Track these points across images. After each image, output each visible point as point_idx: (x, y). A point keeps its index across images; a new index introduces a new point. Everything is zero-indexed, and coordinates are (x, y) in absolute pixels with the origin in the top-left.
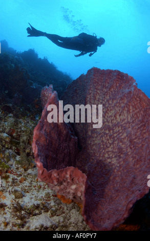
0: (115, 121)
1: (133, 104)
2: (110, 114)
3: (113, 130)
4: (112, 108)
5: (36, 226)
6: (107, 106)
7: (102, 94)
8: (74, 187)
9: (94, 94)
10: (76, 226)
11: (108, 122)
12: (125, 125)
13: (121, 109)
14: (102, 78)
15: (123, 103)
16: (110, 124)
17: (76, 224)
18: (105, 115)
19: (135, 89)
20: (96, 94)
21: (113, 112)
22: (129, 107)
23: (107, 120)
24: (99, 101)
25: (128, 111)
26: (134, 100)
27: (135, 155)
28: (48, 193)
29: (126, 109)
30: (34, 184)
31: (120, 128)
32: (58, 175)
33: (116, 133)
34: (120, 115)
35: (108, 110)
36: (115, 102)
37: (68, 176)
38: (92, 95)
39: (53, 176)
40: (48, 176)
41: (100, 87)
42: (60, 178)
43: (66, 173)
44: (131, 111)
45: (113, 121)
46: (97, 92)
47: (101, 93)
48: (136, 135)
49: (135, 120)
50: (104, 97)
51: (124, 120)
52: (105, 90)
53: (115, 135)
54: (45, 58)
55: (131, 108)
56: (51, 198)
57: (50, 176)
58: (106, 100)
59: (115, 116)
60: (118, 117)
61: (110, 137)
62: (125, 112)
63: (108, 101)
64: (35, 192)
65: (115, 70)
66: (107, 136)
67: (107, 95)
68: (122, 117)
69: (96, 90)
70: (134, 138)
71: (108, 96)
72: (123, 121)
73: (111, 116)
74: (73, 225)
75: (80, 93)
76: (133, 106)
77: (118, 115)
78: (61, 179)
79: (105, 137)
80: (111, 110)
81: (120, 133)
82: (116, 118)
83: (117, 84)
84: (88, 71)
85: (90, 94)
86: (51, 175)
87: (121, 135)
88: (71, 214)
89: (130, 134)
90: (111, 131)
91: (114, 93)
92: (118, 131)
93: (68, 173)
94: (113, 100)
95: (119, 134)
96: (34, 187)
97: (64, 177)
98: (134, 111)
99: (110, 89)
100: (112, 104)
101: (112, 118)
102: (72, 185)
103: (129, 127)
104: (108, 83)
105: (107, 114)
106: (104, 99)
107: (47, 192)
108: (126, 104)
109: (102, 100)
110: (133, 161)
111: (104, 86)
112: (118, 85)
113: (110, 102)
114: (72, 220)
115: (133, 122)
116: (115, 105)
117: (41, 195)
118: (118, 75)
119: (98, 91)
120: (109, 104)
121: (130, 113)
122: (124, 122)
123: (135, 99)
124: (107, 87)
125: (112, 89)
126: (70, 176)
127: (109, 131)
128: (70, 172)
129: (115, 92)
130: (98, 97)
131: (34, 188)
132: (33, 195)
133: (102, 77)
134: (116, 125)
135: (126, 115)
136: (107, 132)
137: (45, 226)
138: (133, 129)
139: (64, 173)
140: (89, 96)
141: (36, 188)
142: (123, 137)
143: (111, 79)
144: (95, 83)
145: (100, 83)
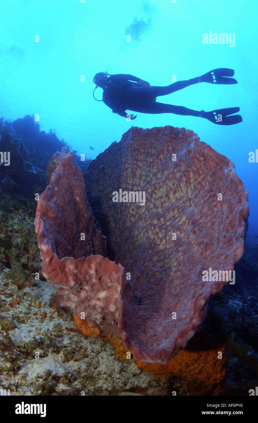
0: (167, 204)
1: (195, 169)
2: (159, 195)
3: (164, 217)
4: (161, 184)
5: (38, 374)
6: (153, 182)
7: (145, 167)
8: (102, 295)
9: (133, 169)
10: (109, 378)
11: (157, 207)
12: (183, 205)
13: (176, 182)
14: (146, 142)
15: (179, 171)
16: (160, 210)
17: (110, 375)
18: (151, 196)
19: (196, 144)
20: (136, 168)
21: (163, 190)
22: (189, 175)
23: (154, 204)
24: (140, 178)
25: (188, 182)
26: (196, 161)
27: (201, 240)
28: (59, 324)
29: (184, 179)
30: (35, 310)
31: (176, 211)
32: (76, 268)
33: (170, 220)
34: (175, 192)
35: (155, 188)
36: (166, 173)
37: (92, 272)
38: (129, 170)
39: (67, 269)
40: (60, 268)
41: (142, 157)
42: (79, 274)
43: (90, 267)
44: (192, 181)
45: (164, 205)
46: (137, 165)
47: (144, 165)
48: (201, 213)
49: (199, 192)
50: (150, 171)
51: (182, 198)
52: (150, 160)
53: (168, 223)
54: (51, 131)
55: (191, 176)
56: (65, 332)
57: (63, 268)
58: (151, 176)
59: (167, 196)
60: (171, 196)
61: (161, 228)
62: (182, 185)
63: (155, 175)
64: (36, 323)
65: (166, 127)
66: (155, 228)
67: (154, 166)
68: (178, 195)
69: (135, 162)
70: (199, 217)
71: (155, 168)
72: (179, 200)
73: (161, 197)
74: (105, 376)
75: (110, 172)
76: (194, 172)
77: (172, 193)
78: (81, 277)
79: (152, 231)
80: (160, 187)
81: (176, 218)
82: (169, 198)
83: (168, 146)
84: (124, 135)
85: (127, 169)
86: (65, 266)
87: (177, 221)
88: (100, 359)
89: (193, 214)
90: (162, 219)
91: (164, 161)
92: (173, 217)
93: (93, 266)
94: (163, 171)
95: (174, 220)
96: (34, 315)
97: (87, 273)
98: (196, 179)
99: (157, 156)
100: (162, 178)
101: (163, 200)
102: (99, 291)
103: (191, 206)
104: (155, 148)
105: (154, 196)
106: (148, 174)
107: (56, 322)
108: (184, 172)
109: (146, 176)
110: (200, 249)
111: (148, 154)
112: (170, 148)
113: (159, 176)
114: (102, 368)
115: (196, 197)
116: (167, 178)
117: (46, 328)
118: (171, 133)
119: (139, 164)
120: (157, 179)
121: (190, 183)
122: (181, 202)
123: (198, 159)
124: (154, 154)
125: (162, 156)
126: (96, 271)
127: (159, 219)
128: (96, 266)
129: (166, 159)
130: (138, 172)
131: (34, 317)
132: (32, 326)
133: (146, 140)
134: (168, 209)
135: (184, 190)
136: (155, 222)
137: (54, 373)
138: (196, 206)
139: (86, 266)
140: (125, 173)
141: (38, 316)
142: (180, 223)
143: (159, 141)
144: (135, 150)
145: (142, 151)
